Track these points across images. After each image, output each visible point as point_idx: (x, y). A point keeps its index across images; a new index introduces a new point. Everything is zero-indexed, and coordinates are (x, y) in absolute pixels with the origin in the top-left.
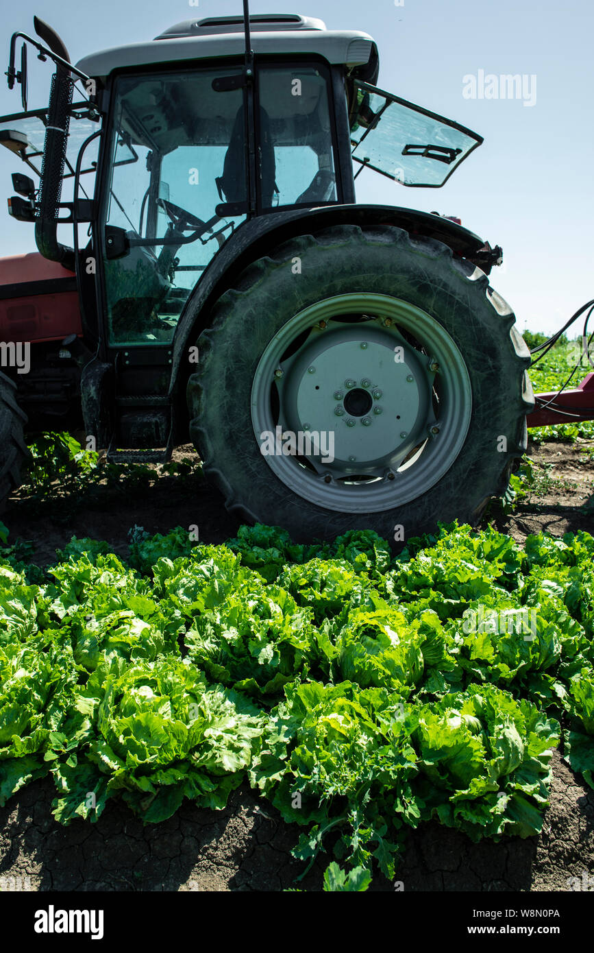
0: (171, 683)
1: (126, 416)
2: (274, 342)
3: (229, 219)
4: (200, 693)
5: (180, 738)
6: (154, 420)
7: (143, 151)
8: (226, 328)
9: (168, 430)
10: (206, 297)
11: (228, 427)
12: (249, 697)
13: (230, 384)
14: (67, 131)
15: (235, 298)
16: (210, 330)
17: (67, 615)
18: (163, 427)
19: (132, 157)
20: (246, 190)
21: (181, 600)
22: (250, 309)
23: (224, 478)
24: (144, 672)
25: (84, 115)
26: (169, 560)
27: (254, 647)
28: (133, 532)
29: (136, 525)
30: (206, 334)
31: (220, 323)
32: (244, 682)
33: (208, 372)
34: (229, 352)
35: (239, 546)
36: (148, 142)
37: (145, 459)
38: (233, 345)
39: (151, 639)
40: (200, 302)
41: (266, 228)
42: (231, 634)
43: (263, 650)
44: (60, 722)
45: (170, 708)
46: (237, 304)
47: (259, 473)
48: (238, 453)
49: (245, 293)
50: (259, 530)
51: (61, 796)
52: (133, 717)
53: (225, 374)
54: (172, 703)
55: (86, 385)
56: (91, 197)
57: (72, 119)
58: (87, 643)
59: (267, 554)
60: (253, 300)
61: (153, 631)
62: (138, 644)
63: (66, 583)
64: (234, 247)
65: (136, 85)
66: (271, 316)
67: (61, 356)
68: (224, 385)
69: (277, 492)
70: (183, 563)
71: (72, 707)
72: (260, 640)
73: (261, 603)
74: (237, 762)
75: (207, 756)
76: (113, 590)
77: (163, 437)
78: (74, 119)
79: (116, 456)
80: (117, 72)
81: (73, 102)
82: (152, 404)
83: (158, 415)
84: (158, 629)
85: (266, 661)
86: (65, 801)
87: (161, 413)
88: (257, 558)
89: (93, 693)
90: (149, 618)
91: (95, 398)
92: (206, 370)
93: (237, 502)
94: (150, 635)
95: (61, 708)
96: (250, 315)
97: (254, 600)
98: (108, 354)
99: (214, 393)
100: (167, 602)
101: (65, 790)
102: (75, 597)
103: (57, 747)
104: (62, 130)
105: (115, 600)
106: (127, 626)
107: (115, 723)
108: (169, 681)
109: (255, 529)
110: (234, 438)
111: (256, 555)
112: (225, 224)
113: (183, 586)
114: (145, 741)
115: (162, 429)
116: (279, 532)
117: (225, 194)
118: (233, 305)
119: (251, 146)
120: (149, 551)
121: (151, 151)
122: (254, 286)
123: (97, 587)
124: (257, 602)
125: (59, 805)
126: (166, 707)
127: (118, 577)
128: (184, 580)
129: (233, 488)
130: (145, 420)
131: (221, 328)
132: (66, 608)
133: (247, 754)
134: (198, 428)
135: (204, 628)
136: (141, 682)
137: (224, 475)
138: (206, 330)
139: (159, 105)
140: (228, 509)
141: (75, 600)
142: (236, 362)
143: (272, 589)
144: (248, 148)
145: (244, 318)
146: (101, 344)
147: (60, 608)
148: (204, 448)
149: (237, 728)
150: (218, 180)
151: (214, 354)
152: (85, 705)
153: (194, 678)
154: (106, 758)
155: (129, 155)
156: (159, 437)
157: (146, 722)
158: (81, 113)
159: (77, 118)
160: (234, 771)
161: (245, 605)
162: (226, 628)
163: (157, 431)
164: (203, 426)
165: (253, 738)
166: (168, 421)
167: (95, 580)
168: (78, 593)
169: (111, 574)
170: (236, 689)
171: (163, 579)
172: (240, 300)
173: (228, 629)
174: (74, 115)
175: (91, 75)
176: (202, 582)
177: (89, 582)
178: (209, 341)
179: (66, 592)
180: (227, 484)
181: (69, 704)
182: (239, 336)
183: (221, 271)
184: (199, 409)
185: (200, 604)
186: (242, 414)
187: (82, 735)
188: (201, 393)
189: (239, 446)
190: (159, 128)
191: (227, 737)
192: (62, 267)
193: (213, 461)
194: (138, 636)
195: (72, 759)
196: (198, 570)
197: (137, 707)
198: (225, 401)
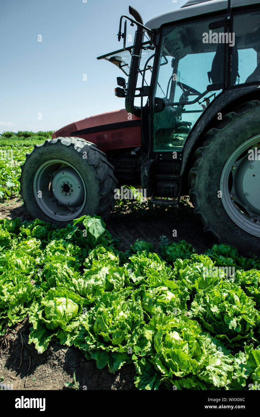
0: (189, 335)
1: (160, 183)
2: (234, 154)
3: (213, 92)
4: (202, 342)
5: (194, 367)
6: (172, 186)
7: (170, 58)
8: (210, 147)
9: (178, 190)
10: (201, 131)
11: (208, 193)
12: (222, 342)
13: (211, 173)
14: (141, 56)
15: (216, 132)
16: (202, 148)
17: (137, 281)
18: (176, 189)
19: (166, 62)
20: (223, 77)
21: (187, 282)
22: (223, 138)
23: (204, 217)
24: (175, 325)
25: (148, 48)
26: (181, 260)
27: (227, 319)
28: (161, 238)
29: (163, 235)
30: (200, 149)
31: (207, 144)
32: (221, 336)
33: (200, 167)
34: (211, 158)
35: (213, 255)
36: (174, 55)
37: (168, 204)
38: (213, 155)
39: (175, 303)
40: (198, 134)
41: (234, 98)
42: (215, 309)
43: (231, 321)
44: (138, 340)
45: (188, 347)
46: (217, 136)
47: (221, 216)
48: (212, 206)
49: (221, 130)
50: (223, 248)
51: (138, 375)
52: (171, 349)
53: (208, 169)
54: (189, 344)
55: (143, 169)
56: (149, 85)
57: (143, 50)
58: (147, 300)
59: (227, 261)
60: (225, 134)
61: (176, 299)
62: (170, 304)
63: (136, 266)
64: (216, 107)
65: (171, 31)
66: (233, 141)
67: (132, 154)
68: (208, 174)
69: (230, 226)
70: (187, 262)
71: (143, 334)
72: (230, 316)
73: (229, 294)
74: (220, 382)
75: (204, 373)
76: (156, 271)
77: (175, 194)
78: (144, 50)
79: (154, 201)
80: (164, 26)
81: (144, 42)
82: (171, 178)
83: (174, 184)
84: (178, 297)
85: (233, 327)
86: (140, 378)
87: (175, 183)
88: (222, 263)
89: (151, 328)
90: (173, 290)
91: (147, 175)
92: (199, 166)
93: (209, 228)
94: (175, 301)
95: (138, 334)
96: (223, 141)
97: (226, 293)
98: (153, 155)
99: (202, 177)
100: (181, 282)
101: (139, 373)
102: (140, 272)
103: (137, 353)
104: (138, 56)
105: (159, 281)
106: (165, 295)
107: (164, 350)
108: (188, 334)
109: (221, 246)
110: (211, 199)
111: (222, 261)
112: (211, 94)
113: (188, 275)
114: (177, 363)
115: (175, 190)
116: (232, 249)
117: (212, 79)
118: (215, 136)
119: (227, 55)
120: (170, 251)
121: (174, 58)
122: (226, 126)
123: (149, 269)
124: (227, 294)
125: (137, 380)
126: (186, 347)
127: (158, 266)
128: (189, 272)
129: (208, 222)
130: (168, 186)
131: (208, 147)
132: (137, 277)
133: (225, 379)
134: (194, 193)
135: (199, 300)
136: (174, 329)
137: (204, 215)
138: (200, 148)
139: (181, 38)
140: (205, 231)
141: (140, 274)
142: (215, 163)
143: (235, 287)
144: (225, 56)
145: (220, 142)
146: (150, 150)
147: (134, 277)
148: (195, 202)
149: (221, 365)
150: (209, 73)
151: (204, 159)
152: (148, 334)
153: (199, 332)
154: (159, 367)
155: (164, 61)
156: (173, 194)
157: (177, 353)
158: (147, 47)
159: (145, 49)
160: (218, 386)
161: (222, 295)
162: (212, 306)
163: (173, 191)
164: (196, 192)
165: (228, 371)
166: (178, 186)
167: (148, 265)
168: (141, 271)
169: (155, 264)
170: (217, 338)
171: (179, 269)
172: (218, 133)
173: (214, 307)
174: (144, 48)
175: (152, 29)
176: (197, 274)
177: (146, 266)
178: (202, 153)
179: (136, 270)
180: (206, 219)
181: (141, 332)
182: (217, 151)
183: (210, 119)
184: (194, 184)
185: (196, 285)
186: (215, 187)
187: (147, 349)
188: (196, 177)
189: (212, 202)
190: (179, 48)
191: (217, 370)
192: (135, 116)
193: (200, 209)
194: (170, 300)
195: (143, 360)
196: (195, 268)
197: (173, 344)
198: (207, 181)
